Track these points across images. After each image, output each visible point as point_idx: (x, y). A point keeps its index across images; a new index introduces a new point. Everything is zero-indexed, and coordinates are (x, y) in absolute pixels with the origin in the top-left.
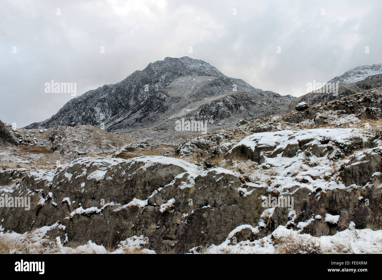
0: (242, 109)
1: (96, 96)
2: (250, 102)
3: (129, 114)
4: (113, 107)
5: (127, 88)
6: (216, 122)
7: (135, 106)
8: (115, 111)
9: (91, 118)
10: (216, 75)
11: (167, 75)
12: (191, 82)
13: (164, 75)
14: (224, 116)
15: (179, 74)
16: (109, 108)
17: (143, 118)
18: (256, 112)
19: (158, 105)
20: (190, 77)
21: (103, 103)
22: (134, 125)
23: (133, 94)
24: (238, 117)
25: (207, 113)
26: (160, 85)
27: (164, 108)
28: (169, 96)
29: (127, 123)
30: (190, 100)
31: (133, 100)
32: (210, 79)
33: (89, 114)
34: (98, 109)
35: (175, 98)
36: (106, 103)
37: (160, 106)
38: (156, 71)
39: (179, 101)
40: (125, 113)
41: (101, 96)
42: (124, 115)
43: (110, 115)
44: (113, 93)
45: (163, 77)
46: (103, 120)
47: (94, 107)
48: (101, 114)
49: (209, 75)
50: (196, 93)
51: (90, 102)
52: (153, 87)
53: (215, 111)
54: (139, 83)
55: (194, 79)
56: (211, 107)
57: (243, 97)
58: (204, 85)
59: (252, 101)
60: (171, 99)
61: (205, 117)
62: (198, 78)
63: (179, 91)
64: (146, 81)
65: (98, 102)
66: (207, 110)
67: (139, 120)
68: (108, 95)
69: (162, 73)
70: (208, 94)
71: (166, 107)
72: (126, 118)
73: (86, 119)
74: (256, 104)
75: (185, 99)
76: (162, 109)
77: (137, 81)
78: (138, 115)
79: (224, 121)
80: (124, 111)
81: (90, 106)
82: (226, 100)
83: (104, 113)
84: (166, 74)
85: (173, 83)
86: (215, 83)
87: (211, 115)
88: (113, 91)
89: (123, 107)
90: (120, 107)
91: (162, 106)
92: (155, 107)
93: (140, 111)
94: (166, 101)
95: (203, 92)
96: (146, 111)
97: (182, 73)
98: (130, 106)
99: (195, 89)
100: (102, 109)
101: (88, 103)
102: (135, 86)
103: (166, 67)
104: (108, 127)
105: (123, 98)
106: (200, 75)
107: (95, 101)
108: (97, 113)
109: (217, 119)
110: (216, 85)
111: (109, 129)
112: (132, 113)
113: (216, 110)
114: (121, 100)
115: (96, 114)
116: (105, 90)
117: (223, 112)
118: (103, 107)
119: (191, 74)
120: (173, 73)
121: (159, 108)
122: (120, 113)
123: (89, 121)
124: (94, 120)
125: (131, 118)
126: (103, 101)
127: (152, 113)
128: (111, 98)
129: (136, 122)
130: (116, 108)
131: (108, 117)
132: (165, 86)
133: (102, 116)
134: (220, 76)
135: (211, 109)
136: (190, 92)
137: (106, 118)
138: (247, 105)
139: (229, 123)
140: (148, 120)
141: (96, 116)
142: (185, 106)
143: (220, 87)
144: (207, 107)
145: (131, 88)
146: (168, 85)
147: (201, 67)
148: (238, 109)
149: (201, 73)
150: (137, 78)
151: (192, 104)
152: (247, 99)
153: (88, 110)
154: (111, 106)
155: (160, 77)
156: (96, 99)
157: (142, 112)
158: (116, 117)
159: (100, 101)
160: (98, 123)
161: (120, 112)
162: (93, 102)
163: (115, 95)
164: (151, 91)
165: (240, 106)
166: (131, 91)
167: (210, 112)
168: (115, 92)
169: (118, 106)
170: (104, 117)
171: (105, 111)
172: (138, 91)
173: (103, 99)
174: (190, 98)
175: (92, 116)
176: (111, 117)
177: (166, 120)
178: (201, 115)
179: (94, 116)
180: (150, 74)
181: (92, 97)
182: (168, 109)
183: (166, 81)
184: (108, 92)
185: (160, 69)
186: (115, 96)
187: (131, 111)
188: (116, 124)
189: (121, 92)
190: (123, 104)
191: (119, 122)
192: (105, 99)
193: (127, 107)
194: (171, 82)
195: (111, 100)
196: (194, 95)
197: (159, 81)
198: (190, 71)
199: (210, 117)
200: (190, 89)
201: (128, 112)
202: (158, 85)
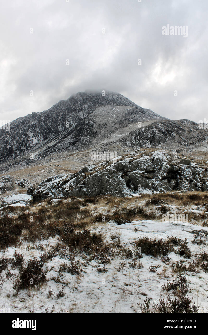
0: (175, 135)
1: (27, 122)
2: (179, 128)
3: (61, 138)
4: (44, 132)
5: (55, 115)
6: (153, 146)
7: (64, 131)
8: (46, 136)
9: (25, 142)
10: (132, 105)
11: (90, 105)
12: (112, 111)
13: (87, 104)
14: (160, 142)
15: (100, 103)
16: (40, 133)
17: (76, 142)
18: (188, 138)
19: (87, 130)
20: (110, 107)
21: (34, 128)
22: (69, 148)
23: (61, 121)
24: (173, 142)
25: (143, 138)
26: (84, 113)
27: (94, 134)
28: (96, 123)
29: (61, 146)
30: (117, 126)
31: (62, 126)
32: (128, 108)
33: (22, 139)
34: (30, 134)
35: (102, 125)
36: (37, 129)
37: (90, 132)
38: (79, 100)
39: (107, 127)
40: (55, 138)
41: (31, 122)
42: (55, 139)
43: (42, 140)
44: (43, 120)
45: (86, 106)
46: (36, 144)
47: (27, 132)
48: (34, 138)
49: (126, 105)
50: (119, 120)
51: (22, 128)
52: (78, 114)
53: (150, 136)
54: (65, 111)
55: (114, 109)
56: (146, 133)
57: (172, 124)
58: (124, 113)
59: (181, 128)
60: (99, 125)
61: (141, 142)
62: (117, 108)
63: (103, 118)
64: (71, 109)
65: (30, 127)
66: (142, 135)
67: (72, 144)
68: (38, 122)
69: (85, 102)
70: (130, 121)
71: (96, 132)
72: (59, 142)
73: (21, 143)
74: (184, 130)
75: (111, 125)
76: (93, 134)
77: (63, 110)
78: (70, 139)
79: (162, 146)
80: (54, 136)
81: (23, 131)
82: (159, 127)
83: (37, 137)
84: (88, 103)
85: (96, 111)
86: (134, 112)
87: (147, 140)
88: (42, 118)
89: (53, 132)
90: (50, 132)
91: (92, 131)
92: (85, 132)
93: (71, 136)
94: (94, 127)
95: (125, 119)
96: (77, 136)
97: (102, 102)
98: (59, 131)
99: (117, 117)
100: (35, 134)
101: (21, 128)
102: (62, 114)
103: (87, 98)
104: (43, 150)
105: (51, 124)
106: (118, 105)
107: (27, 127)
108: (30, 137)
109: (154, 144)
110: (135, 114)
111: (45, 152)
112: (64, 138)
113: (152, 136)
114: (50, 126)
115: (29, 139)
116: (34, 117)
117: (160, 137)
118: (35, 132)
119: (110, 104)
120: (94, 103)
121: (89, 133)
122: (50, 138)
123: (24, 145)
124: (28, 144)
125: (64, 142)
126: (34, 126)
127: (84, 138)
128: (41, 124)
129: (70, 146)
130: (46, 133)
131: (40, 141)
132: (88, 114)
133: (35, 141)
134: (135, 106)
135: (146, 135)
136: (113, 120)
137: (38, 142)
138: (177, 131)
139: (167, 148)
140: (82, 143)
141: (29, 140)
142: (113, 132)
143: (139, 116)
144: (141, 133)
145: (58, 115)
146: (91, 113)
147: (117, 98)
148: (170, 135)
149: (118, 103)
150: (62, 107)
151: (119, 130)
152: (176, 126)
153: (21, 135)
154: (42, 131)
155: (84, 106)
156: (27, 125)
157: (73, 137)
158: (47, 142)
159: (32, 126)
160: (32, 147)
161: (50, 136)
162: (25, 127)
163: (44, 121)
164: (77, 118)
165: (172, 132)
166: (59, 118)
167: (146, 137)
168: (44, 118)
169: (48, 131)
170: (37, 141)
171: (37, 136)
172: (65, 118)
173: (34, 125)
174: (115, 125)
175: (26, 140)
176: (43, 141)
177: (99, 144)
178: (137, 140)
179: (27, 140)
180: (74, 104)
181: (23, 123)
182: (98, 134)
183: (89, 110)
184: (37, 119)
185: (82, 99)
186: (44, 123)
187: (61, 136)
188: (50, 147)
189: (50, 119)
190: (53, 130)
191: (52, 146)
192: (36, 125)
193: (57, 132)
194: (93, 110)
195: (41, 126)
196: (118, 122)
197: (83, 110)
198: (109, 101)
199: (146, 142)
200: (112, 117)
201: (58, 137)
202: (83, 113)
